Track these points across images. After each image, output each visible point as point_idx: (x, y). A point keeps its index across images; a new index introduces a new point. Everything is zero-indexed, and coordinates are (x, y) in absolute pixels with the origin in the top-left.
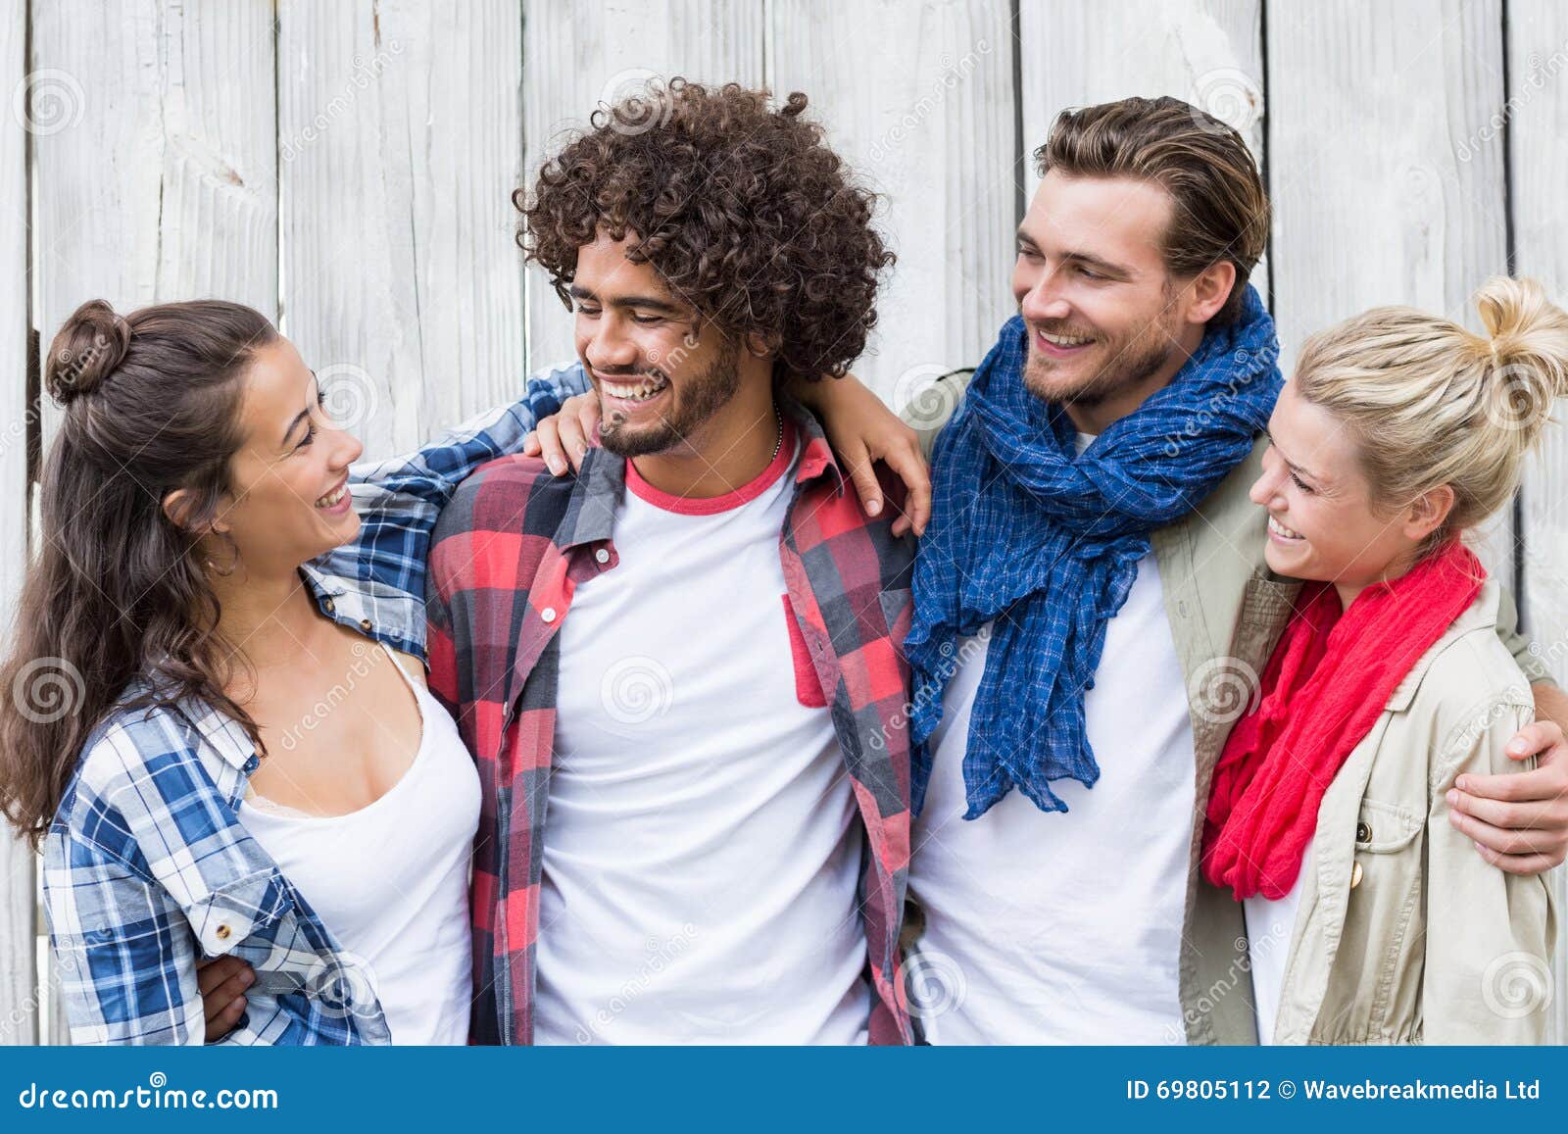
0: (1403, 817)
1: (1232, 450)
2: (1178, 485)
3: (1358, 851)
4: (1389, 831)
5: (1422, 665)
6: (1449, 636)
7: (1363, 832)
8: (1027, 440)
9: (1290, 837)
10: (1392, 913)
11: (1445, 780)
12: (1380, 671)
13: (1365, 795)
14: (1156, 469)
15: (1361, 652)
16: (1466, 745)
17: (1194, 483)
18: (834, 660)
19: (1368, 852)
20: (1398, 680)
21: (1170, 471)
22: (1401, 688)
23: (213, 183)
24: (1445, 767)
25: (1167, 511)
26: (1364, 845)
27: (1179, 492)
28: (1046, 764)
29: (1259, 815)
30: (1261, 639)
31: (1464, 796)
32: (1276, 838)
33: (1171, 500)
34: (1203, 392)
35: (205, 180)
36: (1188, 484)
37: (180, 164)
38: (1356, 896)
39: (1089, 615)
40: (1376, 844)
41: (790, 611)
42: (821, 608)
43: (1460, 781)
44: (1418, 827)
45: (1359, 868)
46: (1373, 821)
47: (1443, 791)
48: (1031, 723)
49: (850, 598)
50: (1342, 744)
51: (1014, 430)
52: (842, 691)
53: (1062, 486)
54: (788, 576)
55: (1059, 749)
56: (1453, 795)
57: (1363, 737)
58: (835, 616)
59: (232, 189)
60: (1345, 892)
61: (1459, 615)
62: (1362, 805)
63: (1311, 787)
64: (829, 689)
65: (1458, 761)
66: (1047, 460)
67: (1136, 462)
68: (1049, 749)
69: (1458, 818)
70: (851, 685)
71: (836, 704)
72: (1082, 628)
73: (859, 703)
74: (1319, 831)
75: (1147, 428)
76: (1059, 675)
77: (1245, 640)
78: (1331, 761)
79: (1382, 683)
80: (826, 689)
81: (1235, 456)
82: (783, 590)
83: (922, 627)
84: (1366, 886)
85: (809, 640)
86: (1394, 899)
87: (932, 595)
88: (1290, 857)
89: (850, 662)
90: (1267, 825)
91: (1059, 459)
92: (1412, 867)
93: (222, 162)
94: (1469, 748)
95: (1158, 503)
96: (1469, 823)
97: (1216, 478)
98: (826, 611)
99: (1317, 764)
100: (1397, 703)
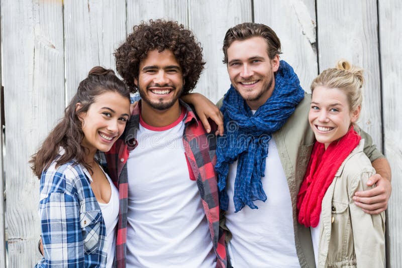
0: (343, 204)
1: (289, 111)
2: (276, 122)
3: (332, 213)
4: (340, 208)
5: (343, 164)
6: (350, 156)
7: (333, 209)
8: (238, 113)
9: (315, 211)
10: (344, 229)
11: (352, 194)
12: (333, 165)
13: (333, 199)
14: (270, 118)
15: (328, 161)
16: (356, 185)
17: (280, 121)
18: (197, 169)
19: (335, 213)
20: (338, 168)
21: (273, 119)
22: (339, 170)
23: (47, 48)
24: (351, 191)
25: (273, 129)
26: (334, 212)
27: (277, 123)
28: (252, 197)
29: (307, 205)
30: (304, 160)
31: (358, 197)
32: (312, 211)
33: (274, 126)
34: (280, 97)
35: (46, 47)
36: (279, 121)
37: (39, 43)
38: (334, 225)
39: (260, 158)
40: (337, 212)
41: (186, 157)
42: (194, 155)
43: (356, 194)
44: (347, 206)
45: (333, 218)
46: (336, 205)
47: (352, 197)
48: (247, 186)
49: (201, 152)
50: (325, 185)
51: (234, 111)
52: (200, 177)
53: (247, 125)
54: (186, 148)
55: (255, 193)
56: (355, 198)
57: (330, 184)
58: (198, 157)
59: (53, 50)
60: (330, 224)
61: (353, 150)
62: (332, 202)
63: (319, 197)
64: (196, 176)
65: (355, 189)
66: (242, 118)
67: (265, 117)
68: (252, 193)
69: (357, 203)
70: (202, 175)
71: (198, 180)
72: (258, 161)
73: (204, 180)
74: (322, 209)
75: (266, 108)
76: (253, 174)
77: (300, 161)
78: (323, 190)
79: (334, 170)
80: (195, 176)
81: (290, 112)
82: (184, 151)
83: (219, 163)
84: (336, 222)
85: (191, 163)
86: (343, 225)
87: (221, 154)
88: (316, 216)
89: (201, 169)
90: (309, 208)
91: (245, 118)
92: (347, 217)
93: (50, 43)
94: (357, 185)
95: (271, 127)
96: (360, 204)
97: (286, 119)
98: (195, 156)
99: (319, 192)
100: (338, 174)
